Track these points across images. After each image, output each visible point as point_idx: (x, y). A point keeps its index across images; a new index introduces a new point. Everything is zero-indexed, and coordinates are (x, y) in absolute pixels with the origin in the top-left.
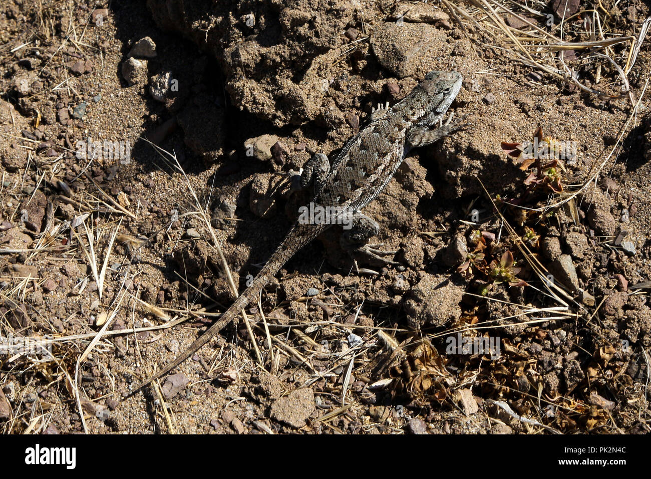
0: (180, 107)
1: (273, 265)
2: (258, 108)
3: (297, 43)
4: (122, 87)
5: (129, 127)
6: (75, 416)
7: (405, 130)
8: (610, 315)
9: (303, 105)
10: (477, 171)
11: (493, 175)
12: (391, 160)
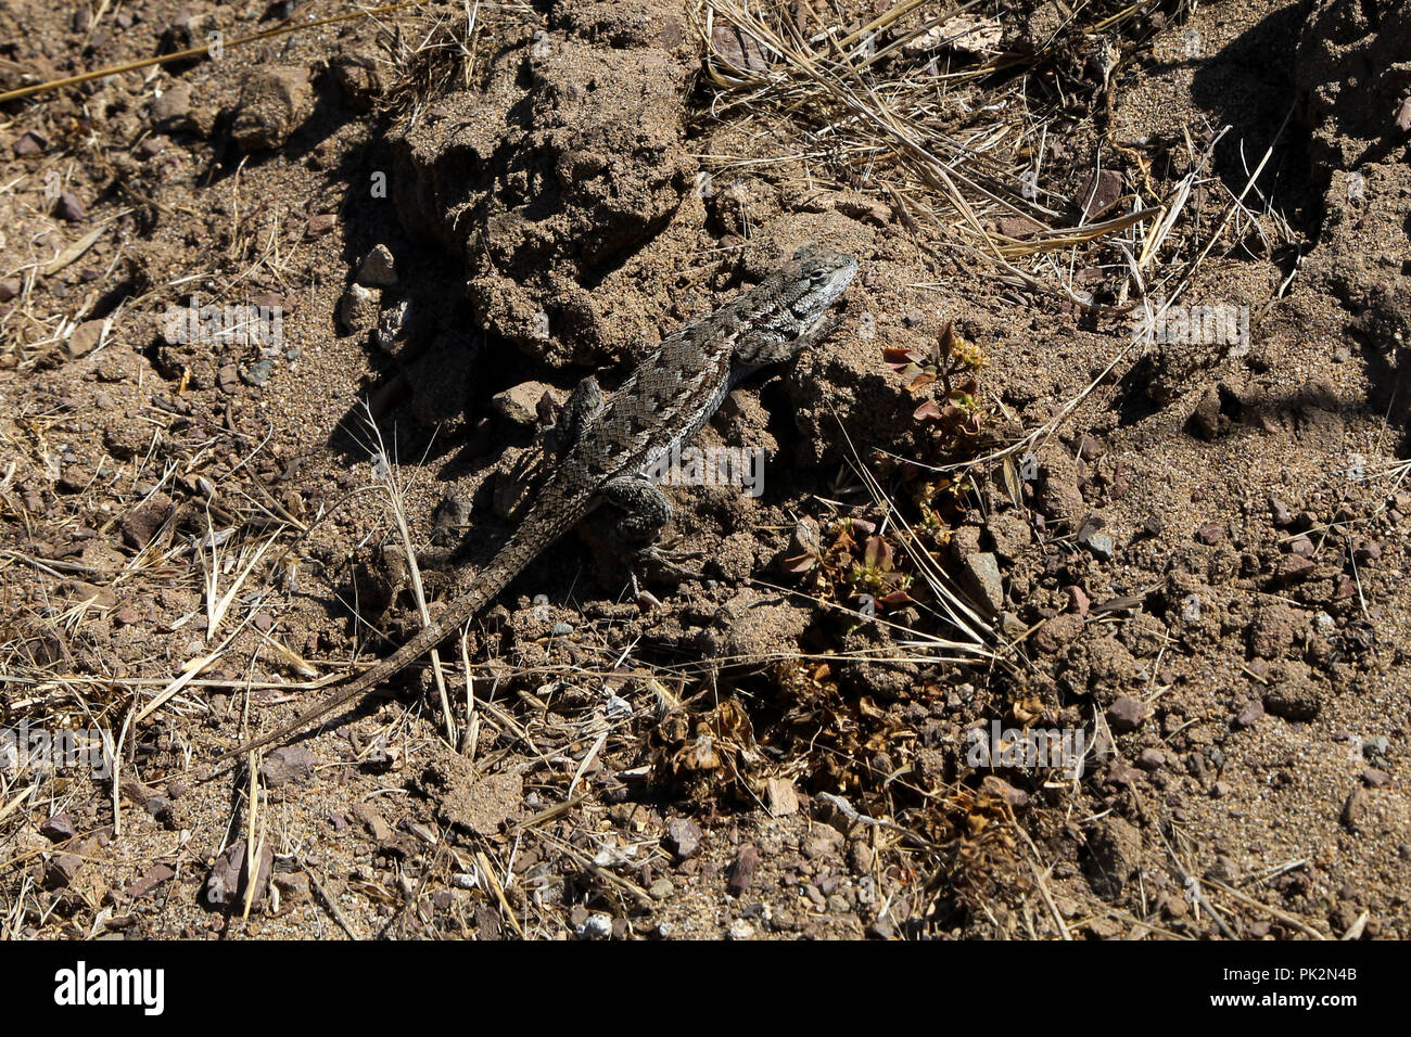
0: (409, 357)
1: (493, 572)
2: (516, 328)
3: (582, 210)
4: (338, 337)
5: (335, 397)
6: (107, 803)
7: (736, 335)
8: (1047, 652)
9: (592, 324)
10: (846, 408)
11: (873, 415)
12: (703, 384)
